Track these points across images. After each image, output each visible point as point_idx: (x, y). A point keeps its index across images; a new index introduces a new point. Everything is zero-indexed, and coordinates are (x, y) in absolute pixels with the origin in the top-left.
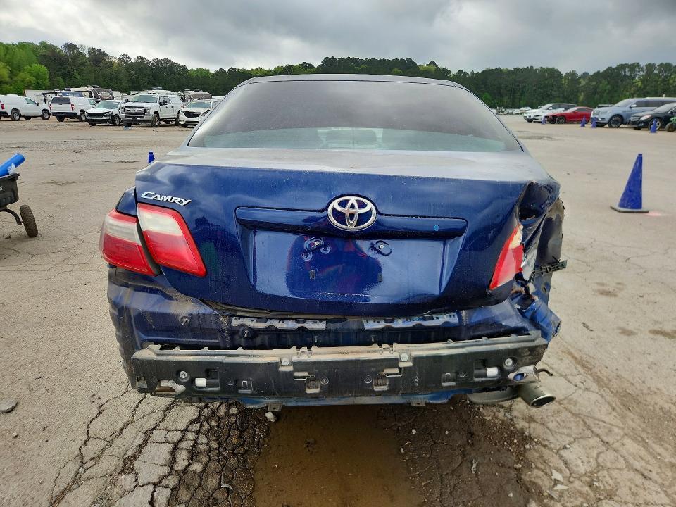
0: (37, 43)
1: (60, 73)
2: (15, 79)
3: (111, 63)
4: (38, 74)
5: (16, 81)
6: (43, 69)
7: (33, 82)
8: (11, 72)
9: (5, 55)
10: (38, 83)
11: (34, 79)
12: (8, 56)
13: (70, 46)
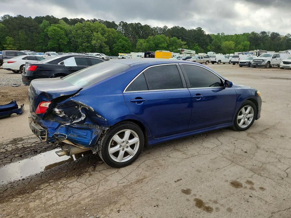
0: (250, 33)
1: (255, 44)
2: (236, 48)
3: (280, 38)
4: (246, 45)
5: (236, 49)
6: (249, 43)
7: (243, 49)
8: (236, 45)
9: (236, 39)
10: (244, 49)
11: (243, 47)
12: (237, 39)
13: (264, 33)
